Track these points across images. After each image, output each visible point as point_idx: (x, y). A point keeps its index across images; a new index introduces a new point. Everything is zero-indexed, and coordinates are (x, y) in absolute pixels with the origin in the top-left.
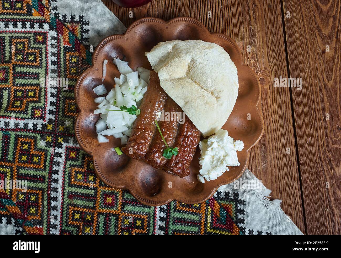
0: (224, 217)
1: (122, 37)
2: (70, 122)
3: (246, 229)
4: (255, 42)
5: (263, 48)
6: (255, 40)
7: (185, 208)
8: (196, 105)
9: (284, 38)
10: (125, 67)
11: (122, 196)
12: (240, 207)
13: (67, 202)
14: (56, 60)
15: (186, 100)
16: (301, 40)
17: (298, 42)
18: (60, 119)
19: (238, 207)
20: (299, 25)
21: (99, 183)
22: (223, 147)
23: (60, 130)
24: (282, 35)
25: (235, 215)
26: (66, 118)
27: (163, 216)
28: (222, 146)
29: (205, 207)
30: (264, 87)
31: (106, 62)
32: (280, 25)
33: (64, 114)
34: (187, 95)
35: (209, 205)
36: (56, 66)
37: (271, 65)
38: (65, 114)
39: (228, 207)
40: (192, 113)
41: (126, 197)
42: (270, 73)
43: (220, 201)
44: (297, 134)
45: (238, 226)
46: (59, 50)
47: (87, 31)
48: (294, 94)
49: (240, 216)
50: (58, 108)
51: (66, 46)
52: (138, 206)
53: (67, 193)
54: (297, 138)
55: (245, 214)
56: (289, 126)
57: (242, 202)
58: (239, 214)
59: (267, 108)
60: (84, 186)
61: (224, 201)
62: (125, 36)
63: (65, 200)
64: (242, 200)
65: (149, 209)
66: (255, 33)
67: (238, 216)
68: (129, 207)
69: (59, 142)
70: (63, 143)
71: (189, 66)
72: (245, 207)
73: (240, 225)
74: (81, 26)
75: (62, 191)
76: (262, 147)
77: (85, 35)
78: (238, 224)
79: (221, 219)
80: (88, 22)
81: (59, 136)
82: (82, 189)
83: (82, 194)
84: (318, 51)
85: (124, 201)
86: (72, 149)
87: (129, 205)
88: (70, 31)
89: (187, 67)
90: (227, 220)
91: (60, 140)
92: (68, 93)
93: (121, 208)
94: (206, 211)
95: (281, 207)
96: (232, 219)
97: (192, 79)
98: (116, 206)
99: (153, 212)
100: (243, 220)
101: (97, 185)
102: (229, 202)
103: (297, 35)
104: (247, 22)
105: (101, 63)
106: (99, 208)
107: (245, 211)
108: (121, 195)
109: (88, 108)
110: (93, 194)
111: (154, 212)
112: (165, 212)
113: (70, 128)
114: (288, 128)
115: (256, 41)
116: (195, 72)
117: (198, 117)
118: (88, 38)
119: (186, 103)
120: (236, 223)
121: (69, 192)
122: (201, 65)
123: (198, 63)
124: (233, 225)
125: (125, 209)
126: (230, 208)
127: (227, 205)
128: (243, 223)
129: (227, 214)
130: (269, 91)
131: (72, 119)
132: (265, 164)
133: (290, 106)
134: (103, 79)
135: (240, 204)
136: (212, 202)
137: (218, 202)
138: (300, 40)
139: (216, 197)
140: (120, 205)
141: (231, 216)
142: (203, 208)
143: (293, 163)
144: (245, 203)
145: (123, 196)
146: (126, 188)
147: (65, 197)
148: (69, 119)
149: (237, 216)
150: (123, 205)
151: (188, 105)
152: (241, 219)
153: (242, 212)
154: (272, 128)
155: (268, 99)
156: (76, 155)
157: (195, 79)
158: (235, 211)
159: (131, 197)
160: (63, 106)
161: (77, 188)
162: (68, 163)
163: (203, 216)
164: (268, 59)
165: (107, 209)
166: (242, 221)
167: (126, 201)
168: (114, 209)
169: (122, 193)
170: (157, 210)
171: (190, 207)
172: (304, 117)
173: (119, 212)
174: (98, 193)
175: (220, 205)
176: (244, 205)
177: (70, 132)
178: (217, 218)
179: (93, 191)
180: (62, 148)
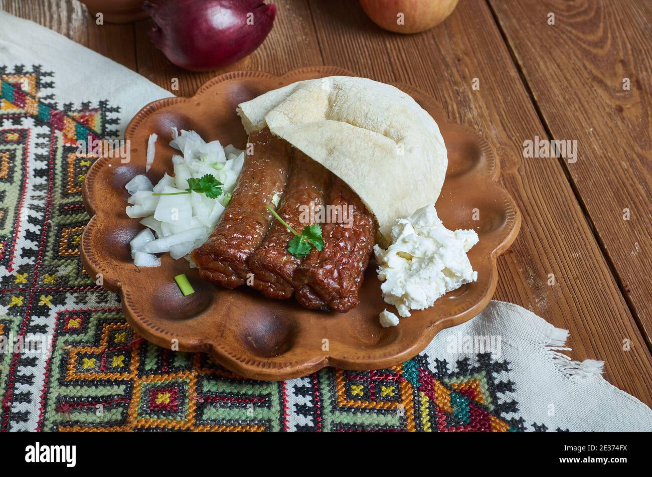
0: (463, 409)
1: (187, 100)
2: (70, 268)
3: (524, 421)
4: (470, 109)
5: (490, 115)
6: (469, 105)
7: (360, 402)
8: (353, 149)
9: (529, 99)
10: (195, 141)
11: (196, 390)
12: (500, 377)
13: (52, 420)
14: (45, 167)
15: (331, 146)
16: (567, 97)
17: (561, 99)
18: (46, 263)
19: (495, 378)
20: (555, 77)
21: (137, 369)
22: (429, 233)
23: (46, 281)
24: (525, 94)
25: (490, 400)
26: (63, 261)
27: (306, 424)
28: (425, 232)
29: (410, 395)
30: (507, 172)
31: (153, 138)
32: (517, 82)
33: (57, 253)
34: (331, 136)
35: (419, 390)
36: (45, 178)
37: (513, 138)
38: (60, 253)
39: (470, 387)
40: (346, 167)
41: (205, 389)
42: (513, 150)
43: (446, 380)
44: (602, 239)
45: (504, 420)
46: (54, 151)
47: (115, 121)
48: (577, 176)
49: (504, 398)
50: (43, 244)
51: (68, 145)
52: (237, 407)
53: (54, 400)
54: (606, 247)
55: (514, 390)
56: (581, 229)
57: (503, 366)
58: (499, 395)
59: (522, 205)
60: (100, 380)
61: (458, 378)
62: (195, 98)
63: (47, 415)
64: (501, 361)
65: (266, 409)
66: (468, 97)
67: (499, 399)
68: (214, 410)
69: (41, 304)
70: (51, 306)
71: (330, 100)
72: (511, 374)
73: (508, 416)
74: (102, 114)
75: (41, 397)
76: (527, 271)
77: (110, 127)
78: (503, 415)
79: (456, 416)
80: (118, 108)
81: (42, 292)
82: (94, 387)
83: (93, 398)
84: (608, 110)
85: (203, 401)
86: (73, 314)
87: (215, 407)
88: (78, 123)
89: (327, 102)
90: (472, 415)
91: (44, 300)
92: (68, 216)
93: (194, 417)
94: (415, 403)
95: (605, 376)
96: (486, 408)
97: (339, 120)
98: (182, 412)
99: (278, 416)
100: (514, 403)
101: (132, 376)
102: (469, 377)
103: (557, 91)
104: (447, 83)
105: (143, 140)
106: (136, 418)
107: (513, 384)
108: (194, 388)
109: (112, 210)
110: (123, 393)
111: (281, 415)
112: (310, 415)
113: (69, 277)
114: (581, 234)
115: (472, 106)
116: (343, 103)
117: (361, 173)
118: (117, 131)
119: (331, 152)
120: (497, 413)
121: (59, 398)
122: (353, 89)
123: (348, 87)
124: (489, 420)
125: (205, 417)
126: (475, 389)
127: (466, 384)
128: (515, 410)
129: (470, 403)
130: (519, 177)
131: (76, 261)
132: (542, 300)
133: (573, 197)
134: (148, 168)
135: (498, 371)
136: (428, 384)
137: (442, 383)
138: (564, 98)
139: (436, 373)
140: (191, 411)
141: (481, 404)
142: (407, 398)
143: (609, 293)
144: (509, 367)
145: (199, 389)
146: (205, 342)
147: (49, 409)
148: (69, 261)
149: (495, 399)
150: (200, 409)
151: (336, 153)
152: (508, 404)
153: (507, 386)
154: (543, 236)
155: (520, 190)
156: (81, 324)
157: (345, 116)
158: (488, 390)
159: (218, 388)
160: (56, 240)
161: (81, 386)
162: (61, 339)
163: (409, 414)
164: (505, 130)
165: (158, 418)
166: (512, 406)
167: (206, 400)
168: (175, 419)
169: (195, 384)
170: (288, 412)
171: (373, 400)
172: (612, 211)
173: (189, 425)
174: (134, 391)
175: (449, 388)
176: (507, 370)
177: (71, 283)
178: (447, 417)
179: (123, 387)
180: (47, 315)
